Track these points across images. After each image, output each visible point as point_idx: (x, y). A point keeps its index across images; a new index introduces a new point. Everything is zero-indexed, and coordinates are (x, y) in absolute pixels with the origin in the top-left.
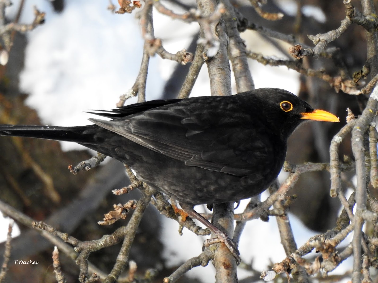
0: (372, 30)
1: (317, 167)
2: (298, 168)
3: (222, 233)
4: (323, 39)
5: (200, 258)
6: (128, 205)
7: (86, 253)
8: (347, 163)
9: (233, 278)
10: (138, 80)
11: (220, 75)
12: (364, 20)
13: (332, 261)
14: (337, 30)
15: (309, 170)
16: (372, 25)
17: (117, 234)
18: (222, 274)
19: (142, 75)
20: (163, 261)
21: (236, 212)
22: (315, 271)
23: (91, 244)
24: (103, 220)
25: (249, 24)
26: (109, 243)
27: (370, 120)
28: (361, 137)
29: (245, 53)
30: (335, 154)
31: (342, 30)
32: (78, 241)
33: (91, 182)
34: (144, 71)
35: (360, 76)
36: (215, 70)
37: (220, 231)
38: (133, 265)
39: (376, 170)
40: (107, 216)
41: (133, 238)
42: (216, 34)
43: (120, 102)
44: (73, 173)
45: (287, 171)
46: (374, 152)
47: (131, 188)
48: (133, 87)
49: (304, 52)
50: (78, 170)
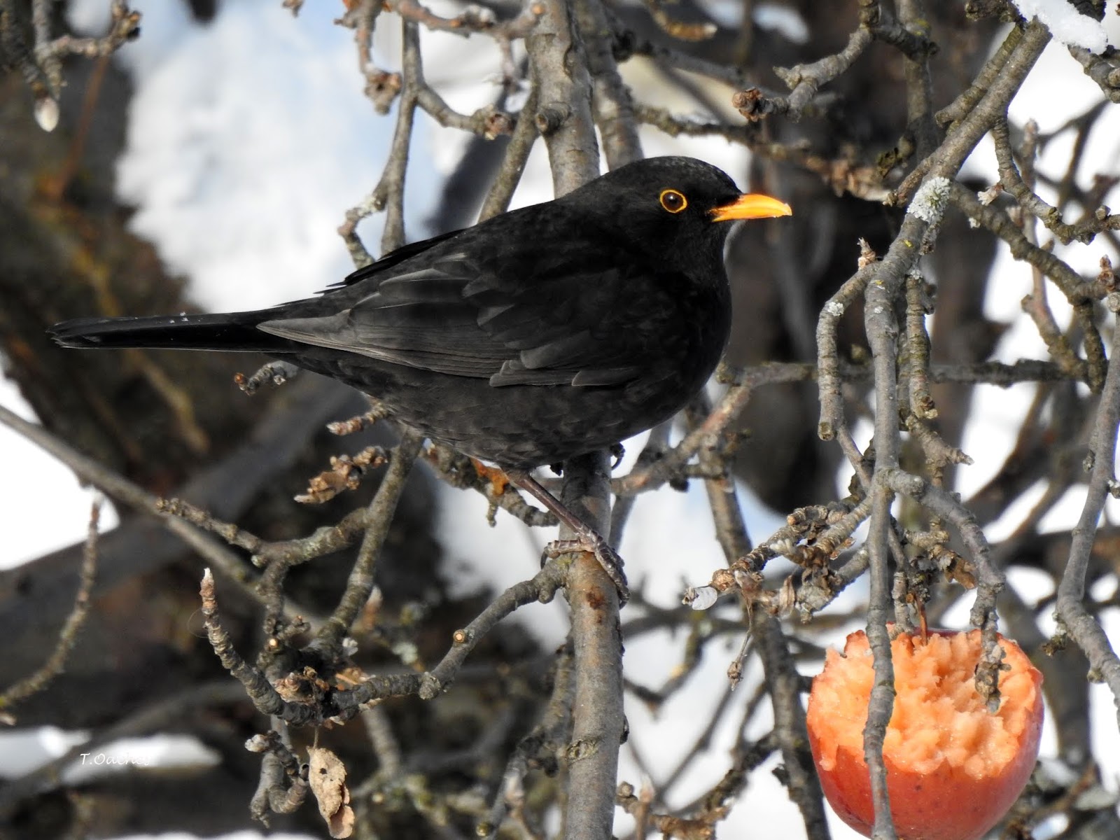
0: (920, 55)
1: (790, 372)
2: (749, 374)
3: (590, 531)
4: (808, 75)
5: (535, 584)
6: (364, 458)
7: (279, 569)
8: (858, 363)
9: (610, 628)
10: (386, 174)
11: (575, 165)
12: (900, 32)
13: (821, 588)
14: (839, 56)
15: (772, 380)
16: (918, 45)
17: (349, 526)
18: (585, 621)
19: (396, 163)
20: (442, 585)
21: (616, 474)
22: (784, 608)
23: (288, 549)
24: (305, 492)
25: (639, 42)
26: (331, 545)
27: (907, 266)
28: (885, 303)
29: (631, 109)
30: (829, 342)
31: (851, 54)
32: (259, 542)
33: (279, 407)
34: (400, 155)
35: (893, 159)
36: (564, 154)
37: (586, 528)
38: (375, 596)
39: (920, 377)
40: (316, 484)
41: (385, 533)
42: (565, 71)
43: (346, 224)
44: (247, 392)
45: (723, 382)
46: (916, 336)
47: (371, 419)
48: (376, 191)
49: (766, 105)
50: (257, 384)
